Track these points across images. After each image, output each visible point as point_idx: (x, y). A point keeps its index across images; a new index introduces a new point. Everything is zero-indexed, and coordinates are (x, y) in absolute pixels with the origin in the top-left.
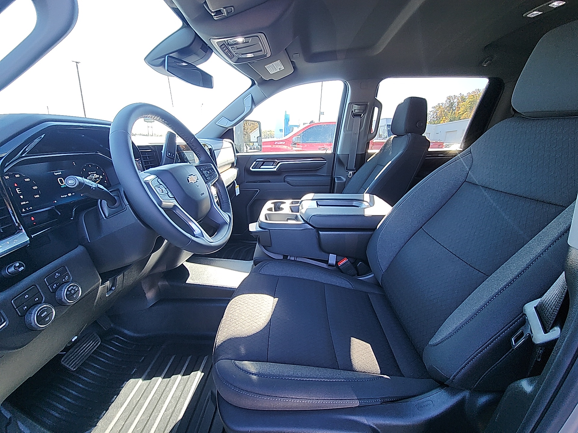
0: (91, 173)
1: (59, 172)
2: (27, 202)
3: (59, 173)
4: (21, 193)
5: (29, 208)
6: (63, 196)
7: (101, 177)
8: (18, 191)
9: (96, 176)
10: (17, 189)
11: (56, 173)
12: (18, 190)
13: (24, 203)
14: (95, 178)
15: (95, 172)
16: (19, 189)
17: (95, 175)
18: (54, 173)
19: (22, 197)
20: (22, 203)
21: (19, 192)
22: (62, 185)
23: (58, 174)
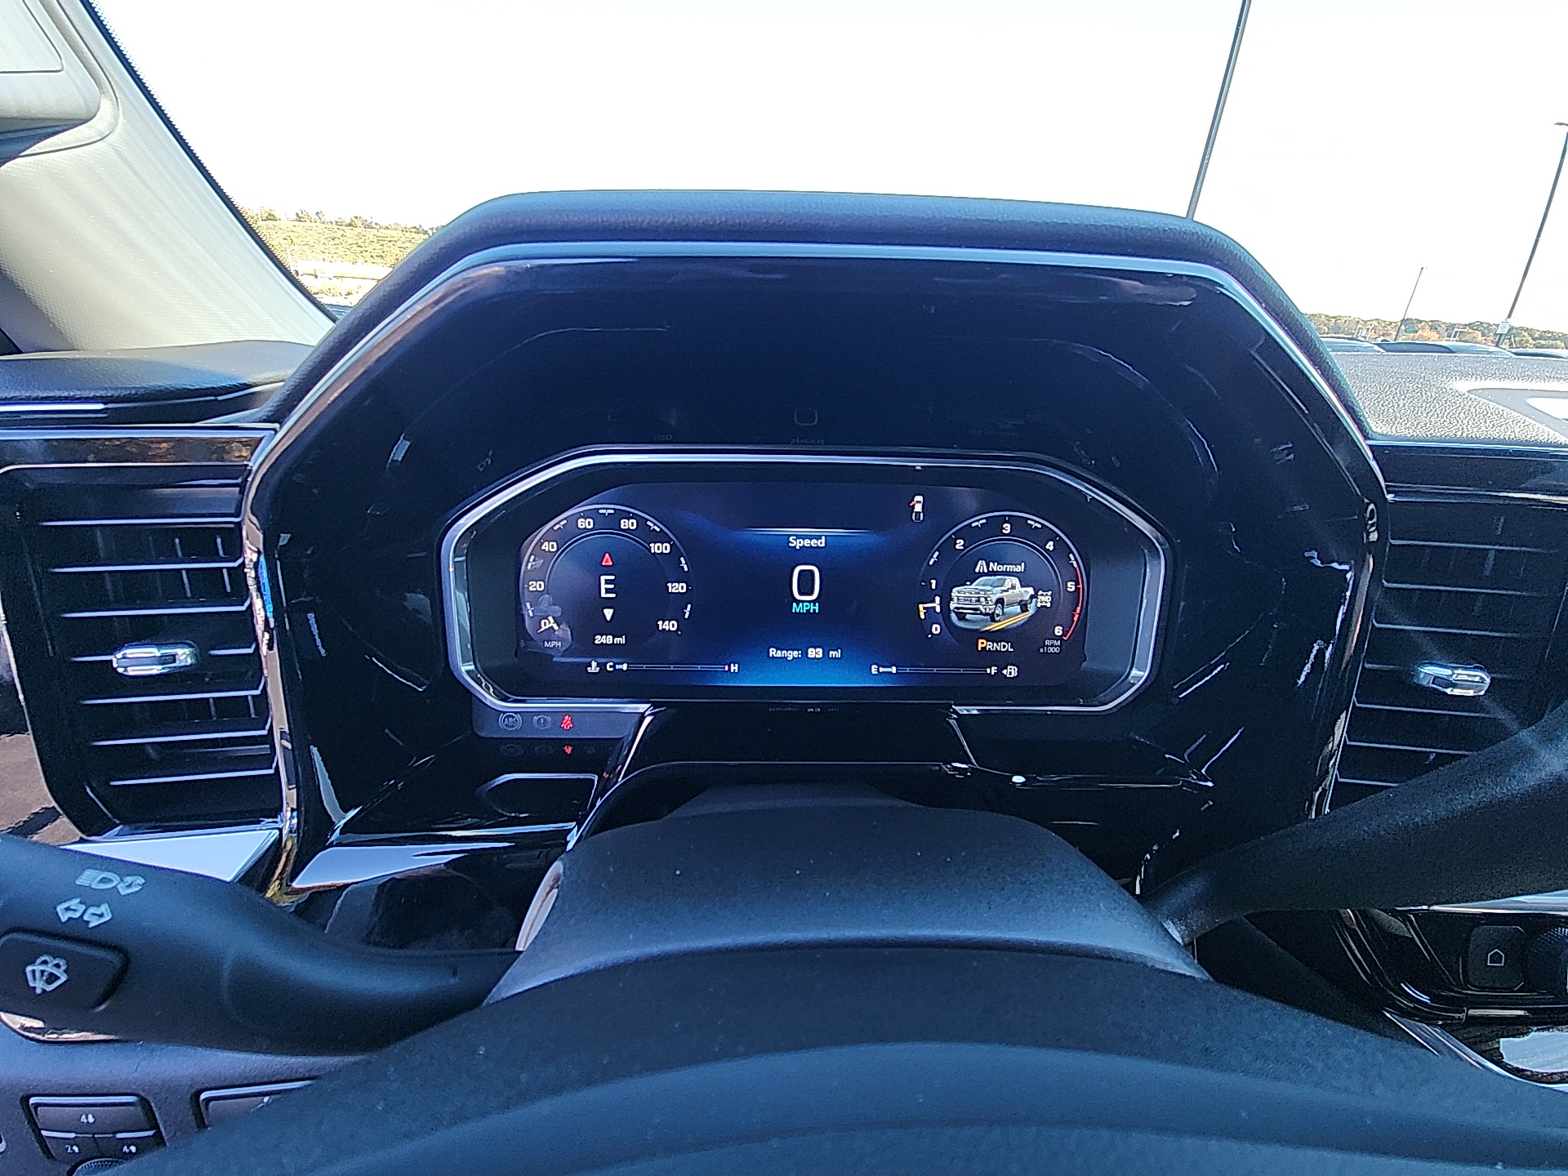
0: (994, 567)
1: (819, 537)
2: (617, 640)
3: (814, 543)
4: (613, 595)
5: (617, 667)
6: (779, 654)
7: (1045, 599)
8: (603, 586)
9: (1013, 587)
10: (603, 578)
11: (798, 537)
12: (607, 582)
13: (609, 639)
14: (1000, 601)
15: (1020, 568)
16: (613, 577)
17: (1008, 585)
18: (791, 539)
19: (608, 613)
20: (599, 639)
21: (608, 591)
22: (798, 602)
23: (807, 543)
